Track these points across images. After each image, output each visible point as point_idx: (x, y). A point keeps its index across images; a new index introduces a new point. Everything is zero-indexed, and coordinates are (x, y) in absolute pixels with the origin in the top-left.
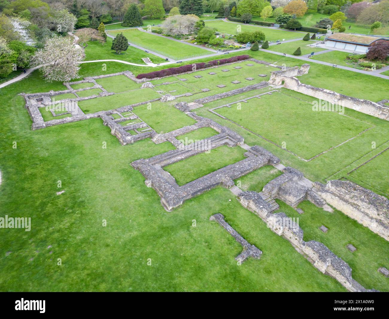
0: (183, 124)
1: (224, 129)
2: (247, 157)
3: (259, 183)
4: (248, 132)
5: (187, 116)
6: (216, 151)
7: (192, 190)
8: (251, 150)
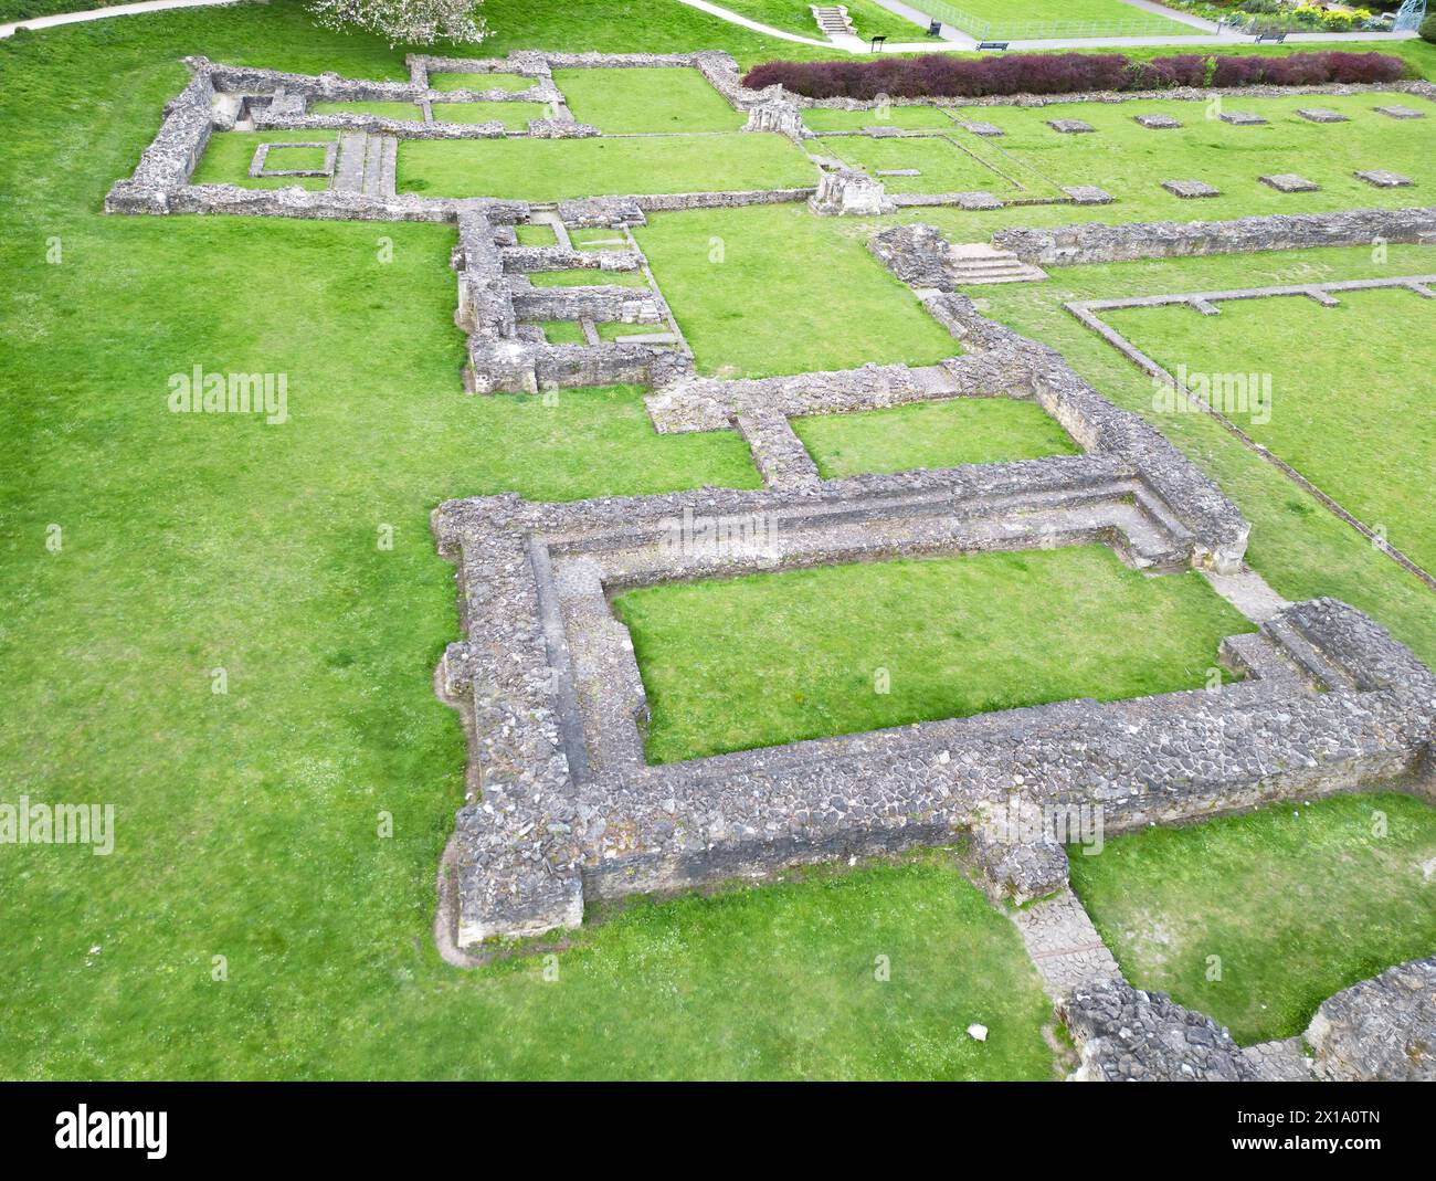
0: (872, 347)
1: (1123, 431)
2: (1242, 678)
3: (1291, 940)
4: (1300, 492)
5: (916, 313)
6: (1016, 573)
7: (688, 823)
8: (1284, 630)
